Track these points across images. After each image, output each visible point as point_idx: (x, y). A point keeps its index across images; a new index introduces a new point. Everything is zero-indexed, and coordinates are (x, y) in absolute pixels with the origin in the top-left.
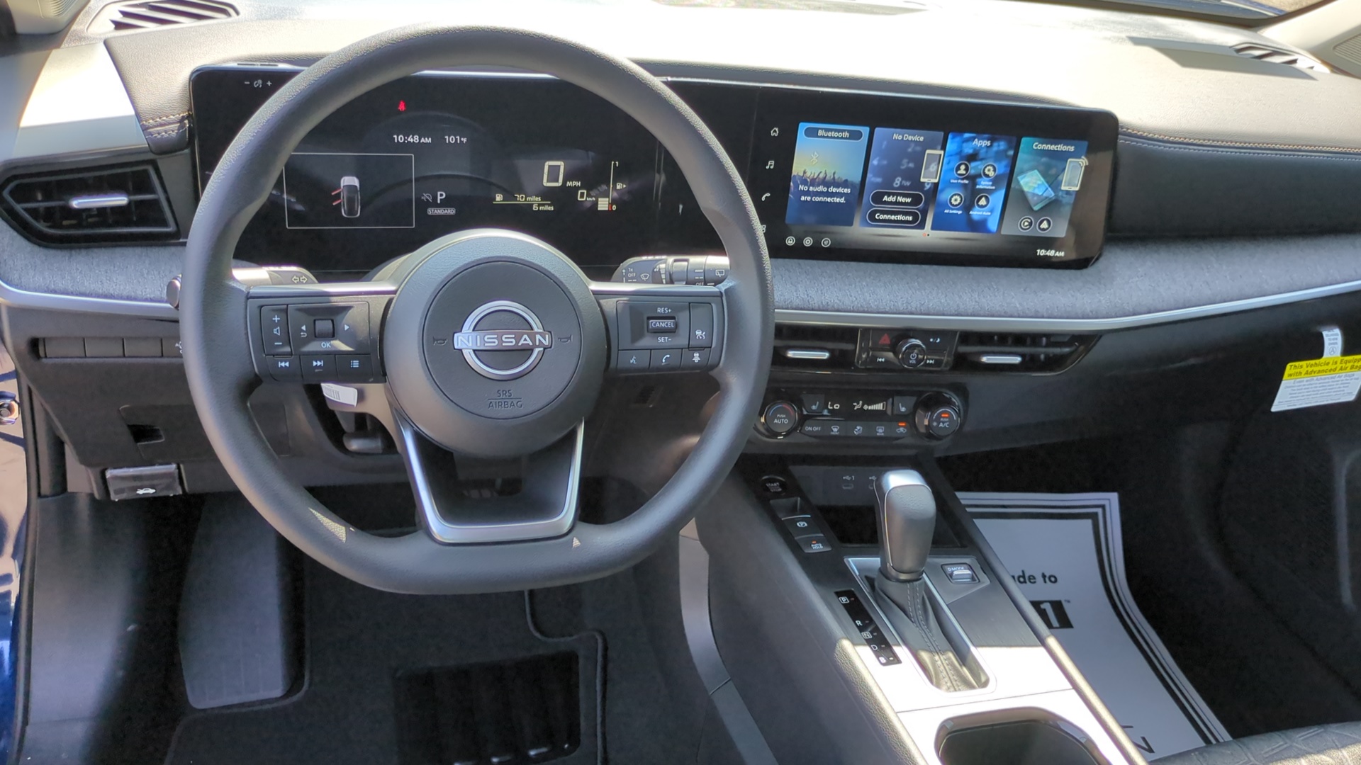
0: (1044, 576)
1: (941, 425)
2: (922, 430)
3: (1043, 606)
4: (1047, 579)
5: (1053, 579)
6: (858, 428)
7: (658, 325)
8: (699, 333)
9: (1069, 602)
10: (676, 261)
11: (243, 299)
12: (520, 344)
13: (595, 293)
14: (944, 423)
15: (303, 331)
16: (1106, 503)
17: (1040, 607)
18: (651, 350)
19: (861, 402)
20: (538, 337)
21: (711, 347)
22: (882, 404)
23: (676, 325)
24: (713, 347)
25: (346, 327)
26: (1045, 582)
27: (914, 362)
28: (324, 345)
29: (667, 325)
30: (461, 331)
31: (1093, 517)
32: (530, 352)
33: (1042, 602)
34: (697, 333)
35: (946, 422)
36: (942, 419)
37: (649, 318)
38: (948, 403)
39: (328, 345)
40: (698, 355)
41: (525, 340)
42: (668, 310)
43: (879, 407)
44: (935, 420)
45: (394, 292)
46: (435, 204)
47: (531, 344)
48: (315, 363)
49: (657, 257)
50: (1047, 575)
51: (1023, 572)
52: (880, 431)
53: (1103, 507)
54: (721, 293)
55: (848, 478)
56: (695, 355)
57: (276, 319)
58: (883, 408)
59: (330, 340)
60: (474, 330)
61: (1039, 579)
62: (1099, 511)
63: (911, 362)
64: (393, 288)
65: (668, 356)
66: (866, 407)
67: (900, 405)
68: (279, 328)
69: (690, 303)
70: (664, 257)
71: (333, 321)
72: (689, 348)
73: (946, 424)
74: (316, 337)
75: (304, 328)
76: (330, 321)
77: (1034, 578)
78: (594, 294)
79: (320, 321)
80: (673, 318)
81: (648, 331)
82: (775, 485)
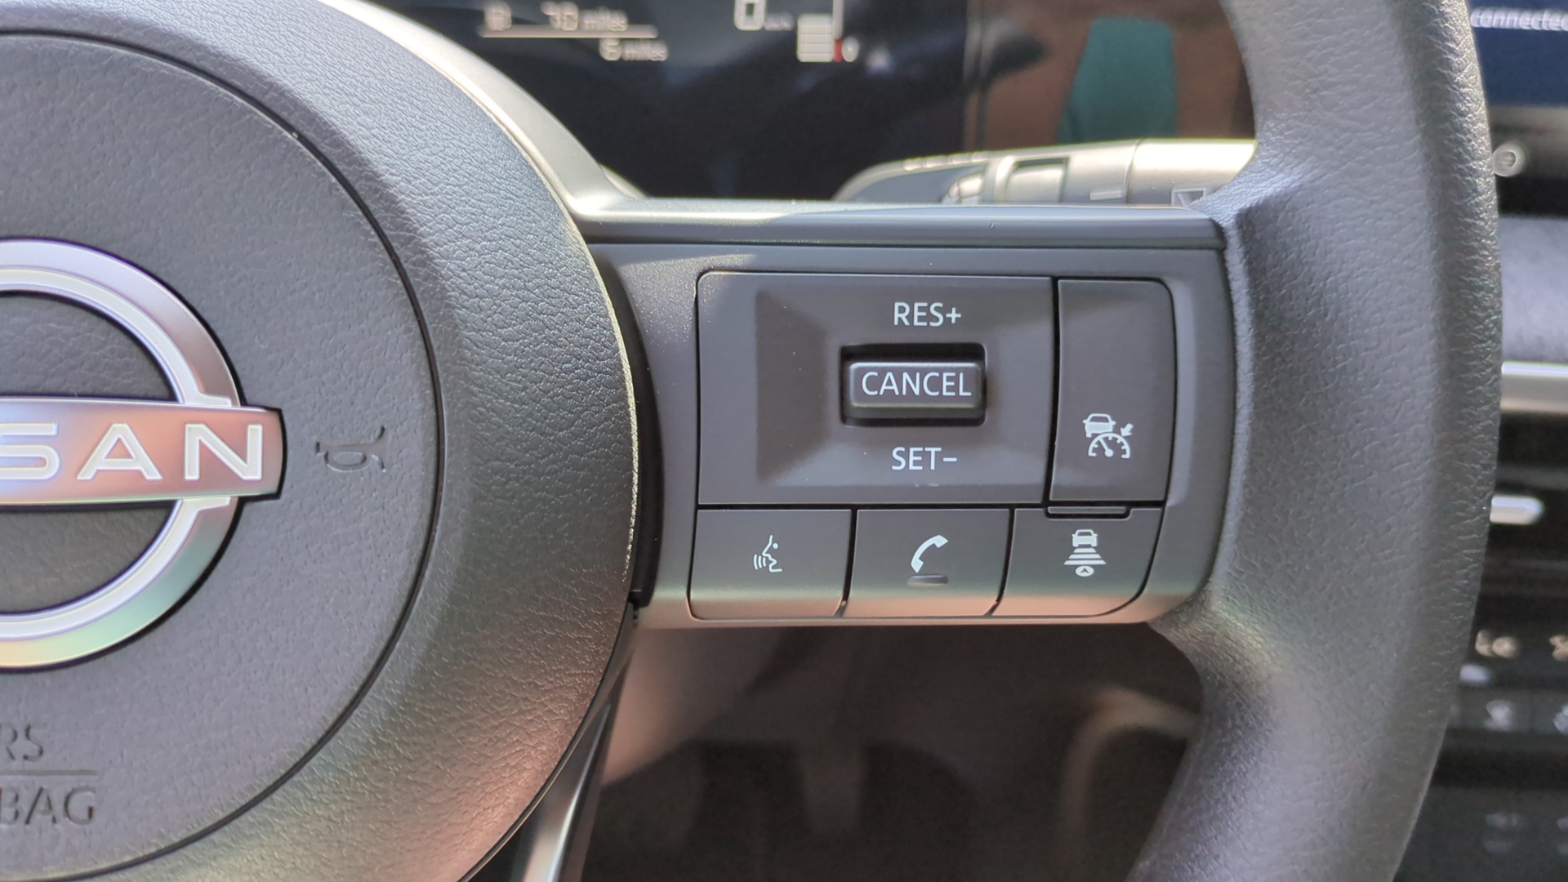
7: (889, 384)
8: (1099, 429)
10: (1021, 165)
12: (87, 474)
13: (596, 234)
18: (854, 508)
20: (198, 436)
21: (1161, 504)
23: (984, 387)
24: (1169, 504)
29: (935, 384)
32: (159, 515)
34: (1090, 427)
37: (848, 355)
40: (1093, 539)
41: (120, 450)
42: (944, 311)
47: (153, 474)
49: (956, 161)
54: (1219, 230)
56: (1077, 540)
65: (939, 541)
69: (1055, 280)
70: (977, 158)
72: (1046, 502)
78: (590, 239)
80: (972, 352)
81: (844, 418)
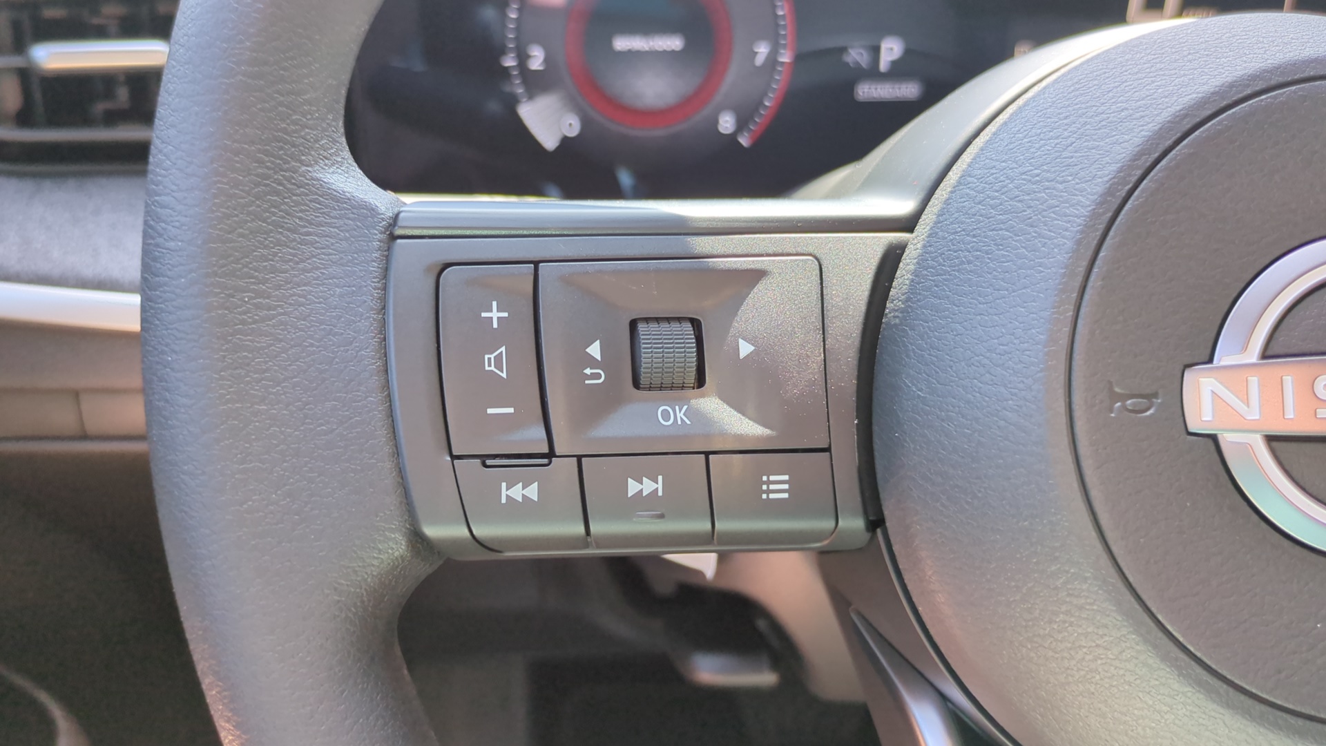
11: (377, 237)
15: (592, 362)
25: (745, 349)
28: (666, 416)
30: (1210, 361)
39: (680, 415)
45: (908, 224)
46: (873, 74)
48: (633, 487)
57: (495, 314)
59: (686, 401)
60: (1265, 355)
64: (902, 206)
68: (503, 349)
71: (696, 324)
74: (636, 384)
75: (595, 350)
76: (688, 327)
79: (653, 326)
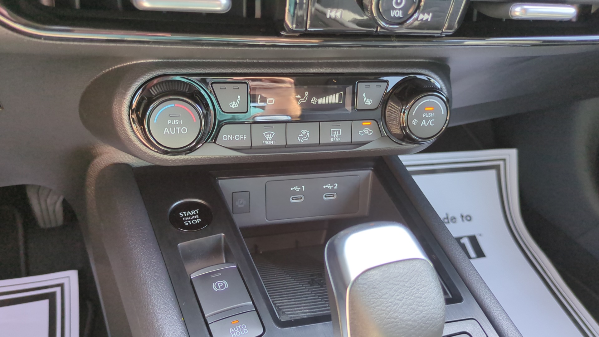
0: (462, 216)
1: (424, 123)
2: (396, 130)
3: (463, 241)
4: (464, 219)
5: (468, 218)
6: (304, 132)
9: (480, 235)
14: (427, 119)
16: (507, 157)
17: (460, 242)
19: (307, 94)
22: (337, 95)
26: (463, 220)
27: (400, 14)
31: (497, 168)
33: (461, 238)
35: (431, 118)
36: (425, 115)
38: (431, 90)
43: (334, 99)
44: (416, 117)
50: (465, 215)
51: (447, 214)
52: (336, 135)
53: (504, 160)
55: (296, 189)
58: (340, 100)
61: (459, 219)
62: (501, 163)
63: (393, 14)
66: (314, 101)
67: (364, 94)
73: (430, 121)
77: (455, 218)
82: (193, 212)
